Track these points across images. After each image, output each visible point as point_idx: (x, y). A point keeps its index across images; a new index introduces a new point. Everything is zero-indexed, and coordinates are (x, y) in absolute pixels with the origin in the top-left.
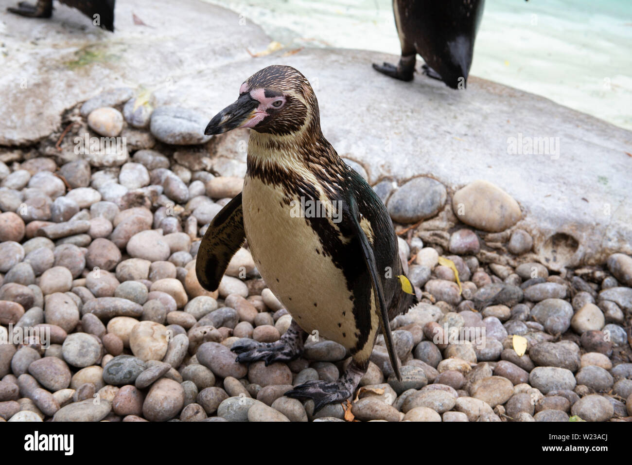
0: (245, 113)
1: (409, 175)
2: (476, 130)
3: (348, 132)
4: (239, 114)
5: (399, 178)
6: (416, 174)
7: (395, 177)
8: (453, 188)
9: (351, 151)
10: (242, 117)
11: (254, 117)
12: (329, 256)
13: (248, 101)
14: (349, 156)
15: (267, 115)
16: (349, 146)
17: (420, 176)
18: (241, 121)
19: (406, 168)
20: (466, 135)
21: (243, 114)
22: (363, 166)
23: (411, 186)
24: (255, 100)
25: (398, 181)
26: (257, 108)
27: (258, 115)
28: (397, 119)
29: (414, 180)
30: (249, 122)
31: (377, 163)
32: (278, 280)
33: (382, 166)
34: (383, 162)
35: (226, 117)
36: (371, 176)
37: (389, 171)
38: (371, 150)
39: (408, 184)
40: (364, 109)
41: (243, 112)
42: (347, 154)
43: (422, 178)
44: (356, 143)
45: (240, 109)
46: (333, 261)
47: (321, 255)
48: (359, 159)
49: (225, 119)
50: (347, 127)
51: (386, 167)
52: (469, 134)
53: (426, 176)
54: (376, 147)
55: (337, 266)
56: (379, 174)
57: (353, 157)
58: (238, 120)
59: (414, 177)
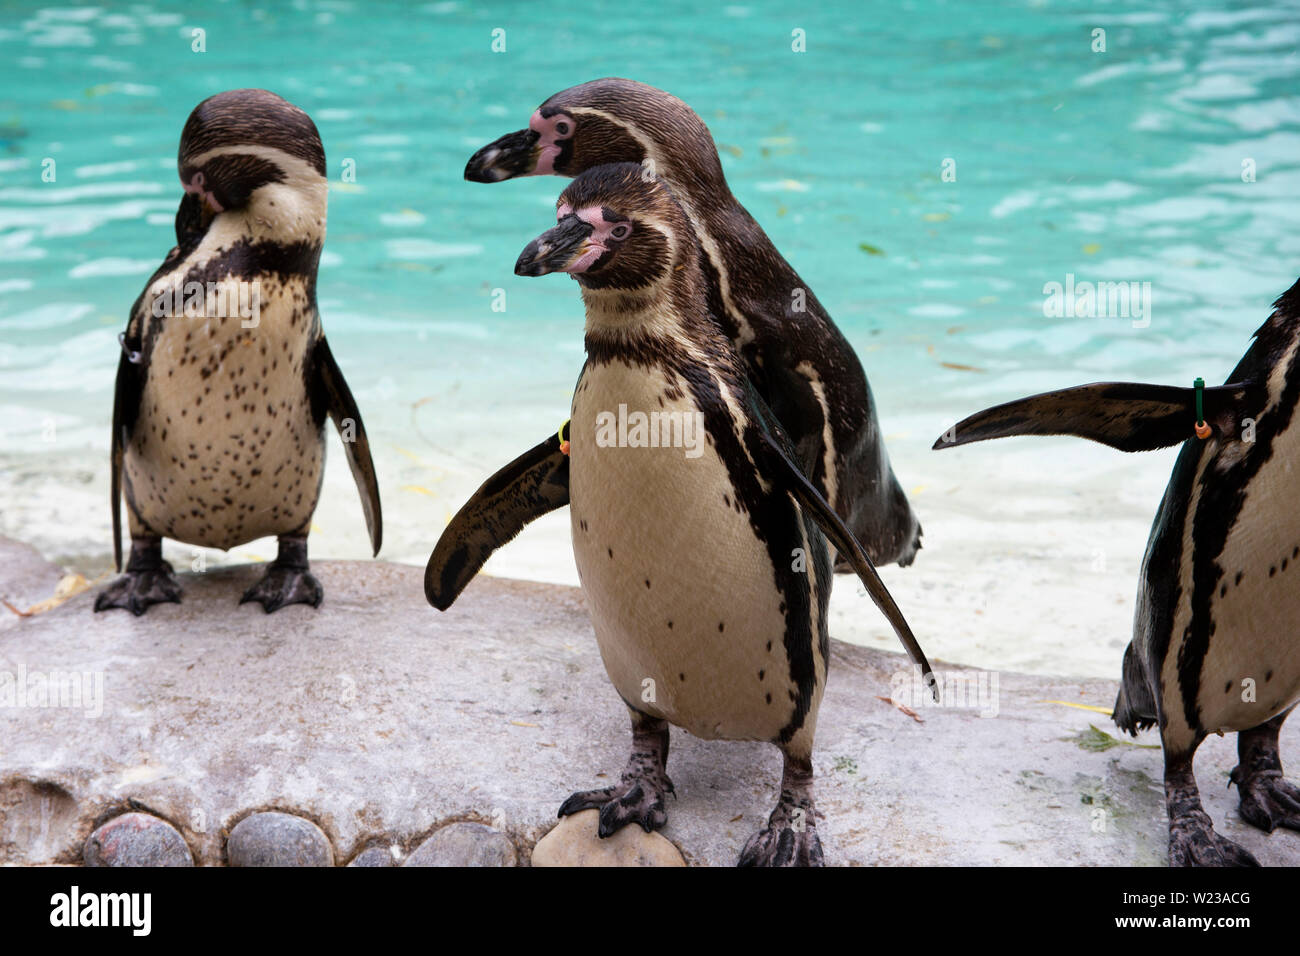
0: (573, 243)
1: (425, 823)
2: (557, 697)
3: (272, 749)
4: (564, 246)
5: (404, 832)
6: (441, 818)
7: (394, 833)
8: (529, 836)
9: (285, 792)
10: (569, 251)
11: (586, 251)
12: (745, 511)
13: (576, 226)
14: (280, 804)
15: (605, 250)
16: (278, 781)
17: (450, 820)
18: (567, 258)
19: (415, 808)
20: (537, 712)
21: (570, 245)
22: (316, 821)
23: (434, 848)
24: (586, 223)
25: (401, 842)
26: (590, 236)
27: (593, 249)
28: (379, 701)
29: (437, 834)
30: (579, 261)
31: (349, 808)
32: (648, 583)
33: (361, 813)
34: (361, 805)
35: (546, 247)
36: (338, 841)
37: (378, 822)
38: (330, 781)
39: (426, 843)
40: (301, 690)
41: (568, 242)
42: (277, 800)
43: (455, 825)
44: (292, 771)
45: (564, 237)
46: (753, 522)
47: (733, 508)
48: (304, 808)
49: (544, 249)
50: (268, 738)
51: (370, 815)
52: (544, 710)
53: (463, 818)
54: (340, 773)
55: (759, 535)
56: (357, 833)
57: (292, 805)
58: (562, 256)
59: (435, 827)
